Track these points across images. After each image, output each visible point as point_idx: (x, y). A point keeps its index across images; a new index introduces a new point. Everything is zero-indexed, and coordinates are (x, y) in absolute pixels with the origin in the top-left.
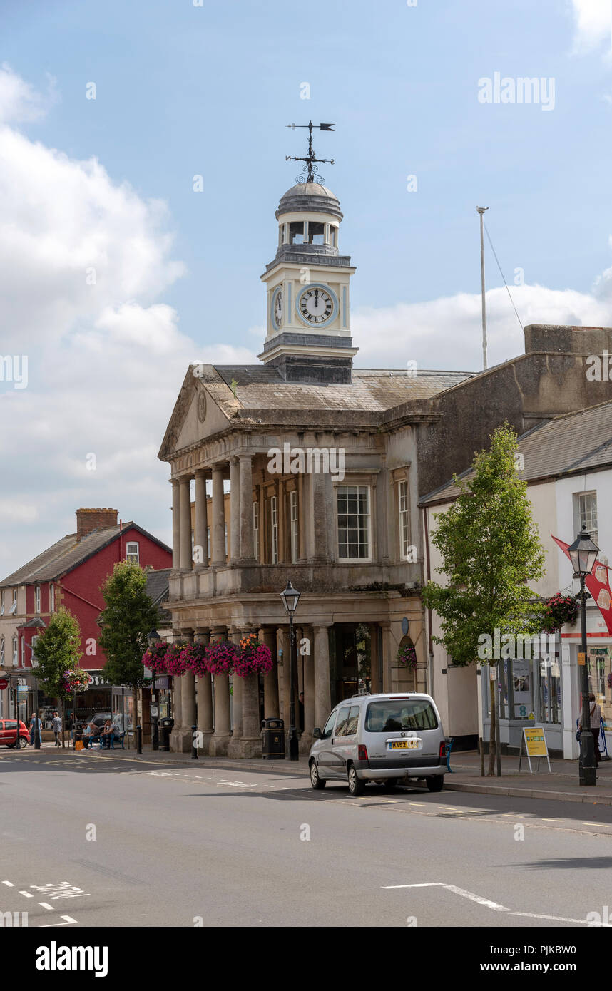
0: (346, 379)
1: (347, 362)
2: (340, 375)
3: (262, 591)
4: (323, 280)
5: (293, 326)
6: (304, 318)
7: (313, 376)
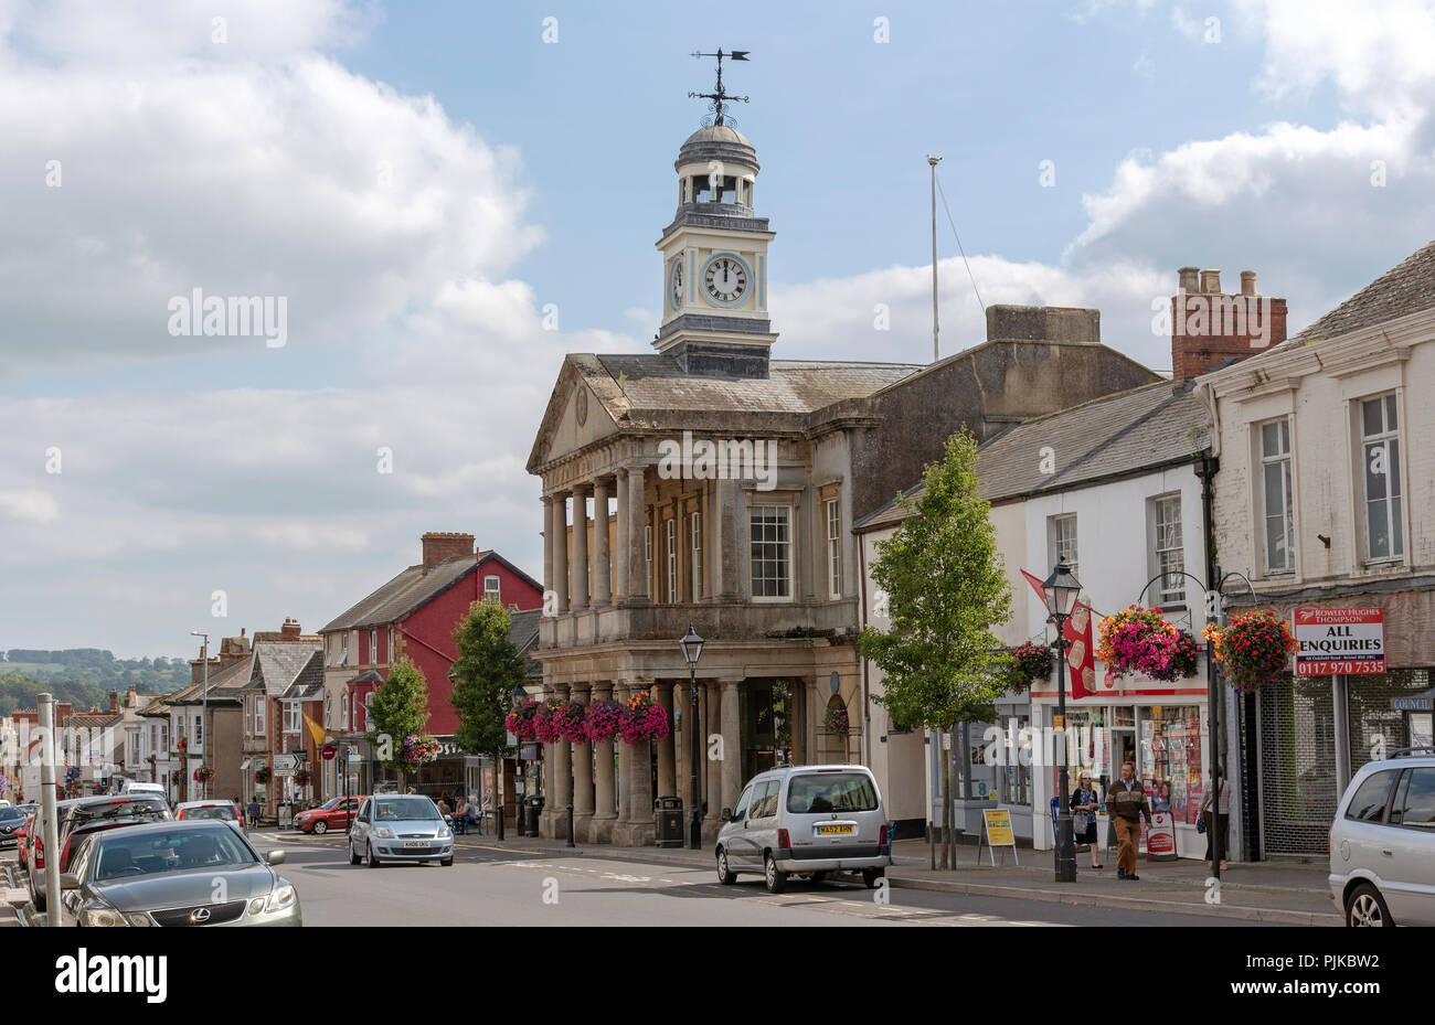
0: (763, 372)
1: (764, 352)
2: (754, 368)
3: (656, 637)
4: (734, 247)
5: (697, 306)
6: (709, 296)
7: (721, 368)
